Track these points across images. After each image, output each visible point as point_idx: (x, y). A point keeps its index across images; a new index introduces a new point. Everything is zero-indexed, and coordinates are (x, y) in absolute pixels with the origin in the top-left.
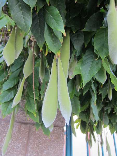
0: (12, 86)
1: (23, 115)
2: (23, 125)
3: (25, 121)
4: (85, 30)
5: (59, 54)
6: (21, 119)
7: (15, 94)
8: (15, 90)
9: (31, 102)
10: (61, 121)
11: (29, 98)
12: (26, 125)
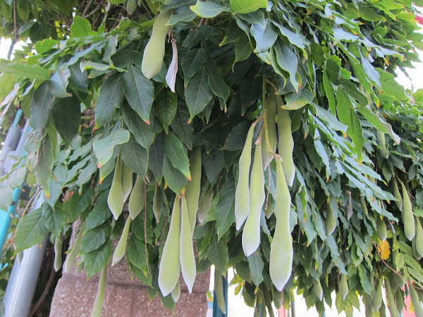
0: (103, 221)
1: (121, 267)
2: (119, 289)
3: (124, 279)
4: (224, 148)
5: (183, 192)
6: (115, 276)
7: (108, 235)
8: (106, 228)
9: (139, 248)
10: (200, 279)
11: (135, 240)
12: (126, 289)
